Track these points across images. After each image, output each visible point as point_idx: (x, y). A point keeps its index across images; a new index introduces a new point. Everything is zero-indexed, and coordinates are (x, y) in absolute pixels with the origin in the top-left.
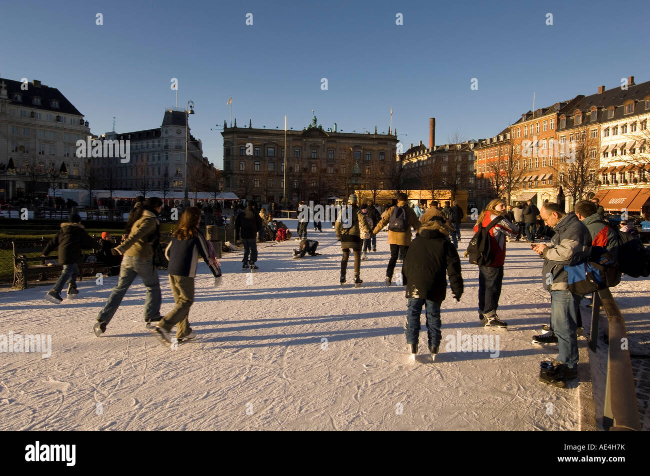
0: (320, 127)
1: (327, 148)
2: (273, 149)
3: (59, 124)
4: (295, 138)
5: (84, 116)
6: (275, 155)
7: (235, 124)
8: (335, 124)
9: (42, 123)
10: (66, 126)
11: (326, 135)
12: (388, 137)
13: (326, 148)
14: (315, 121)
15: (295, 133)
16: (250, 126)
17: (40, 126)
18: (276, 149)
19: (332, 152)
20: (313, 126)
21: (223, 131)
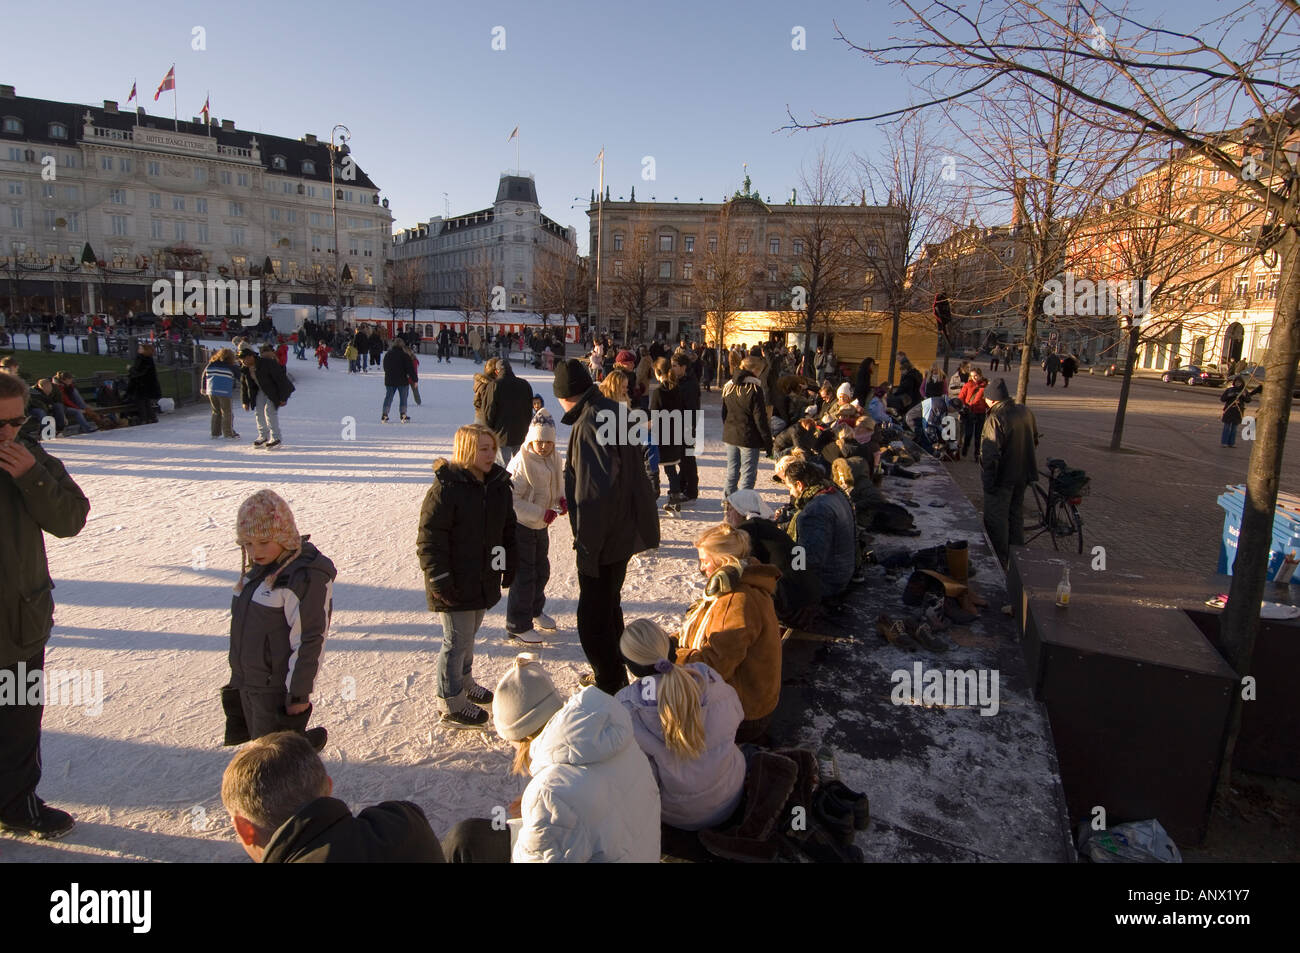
0: (757, 195)
1: (767, 235)
2: (670, 239)
3: (341, 204)
4: (709, 216)
5: (379, 190)
6: (674, 249)
7: (608, 195)
8: (794, 190)
9: (315, 203)
10: (352, 207)
11: (767, 211)
12: (886, 211)
13: (765, 234)
14: (748, 184)
15: (709, 208)
16: (633, 199)
17: (312, 207)
18: (675, 238)
19: (777, 242)
20: (743, 194)
21: (589, 209)
